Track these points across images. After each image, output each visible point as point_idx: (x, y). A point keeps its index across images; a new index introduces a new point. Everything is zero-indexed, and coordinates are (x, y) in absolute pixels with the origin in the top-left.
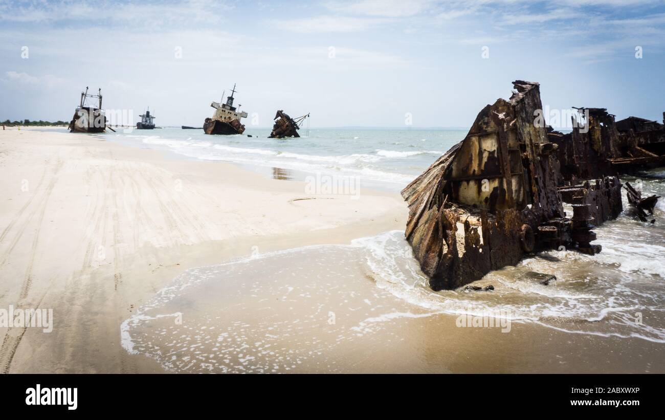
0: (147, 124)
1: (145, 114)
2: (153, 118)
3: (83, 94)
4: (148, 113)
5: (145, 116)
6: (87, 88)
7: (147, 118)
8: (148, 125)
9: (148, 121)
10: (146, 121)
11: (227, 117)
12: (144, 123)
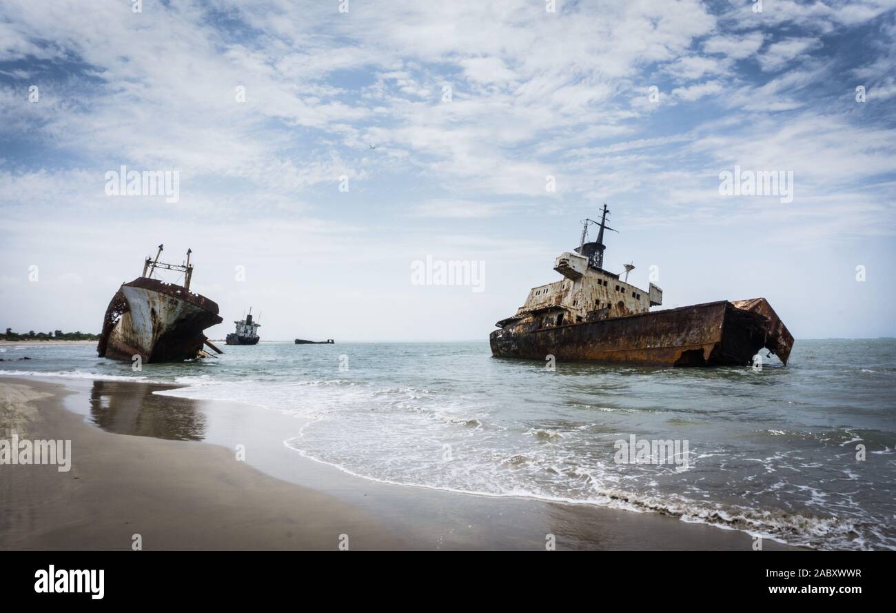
0: (247, 335)
1: (245, 319)
2: (257, 326)
3: (148, 262)
4: (250, 317)
5: (245, 323)
6: (161, 247)
7: (248, 327)
8: (248, 338)
9: (249, 332)
10: (246, 332)
11: (614, 303)
12: (242, 335)
